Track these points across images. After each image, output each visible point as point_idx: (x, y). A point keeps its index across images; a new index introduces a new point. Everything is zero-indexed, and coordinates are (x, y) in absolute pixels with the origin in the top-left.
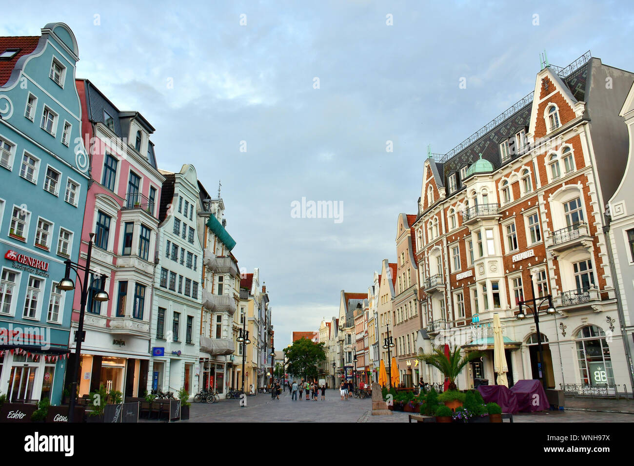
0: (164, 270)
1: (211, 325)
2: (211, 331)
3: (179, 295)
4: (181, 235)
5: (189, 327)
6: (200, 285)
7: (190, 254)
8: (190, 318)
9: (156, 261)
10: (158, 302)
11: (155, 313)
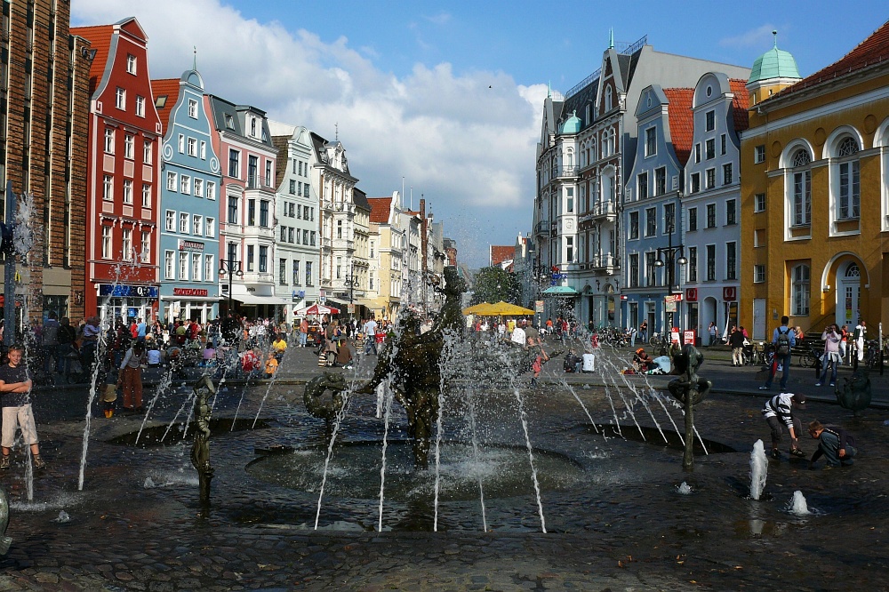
0: (283, 228)
1: (331, 266)
2: (331, 272)
3: (298, 245)
4: (297, 193)
5: (308, 269)
6: (317, 233)
7: (306, 208)
8: (309, 263)
9: (276, 223)
10: (278, 255)
11: (277, 263)
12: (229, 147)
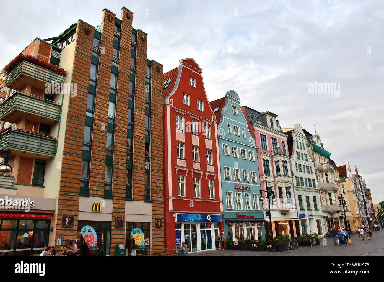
0: (297, 177)
1: (326, 199)
2: (327, 202)
3: (307, 187)
4: (301, 159)
5: (315, 202)
6: (316, 180)
7: (308, 167)
8: (314, 197)
9: (292, 175)
10: (297, 193)
11: (297, 198)
12: (260, 133)
